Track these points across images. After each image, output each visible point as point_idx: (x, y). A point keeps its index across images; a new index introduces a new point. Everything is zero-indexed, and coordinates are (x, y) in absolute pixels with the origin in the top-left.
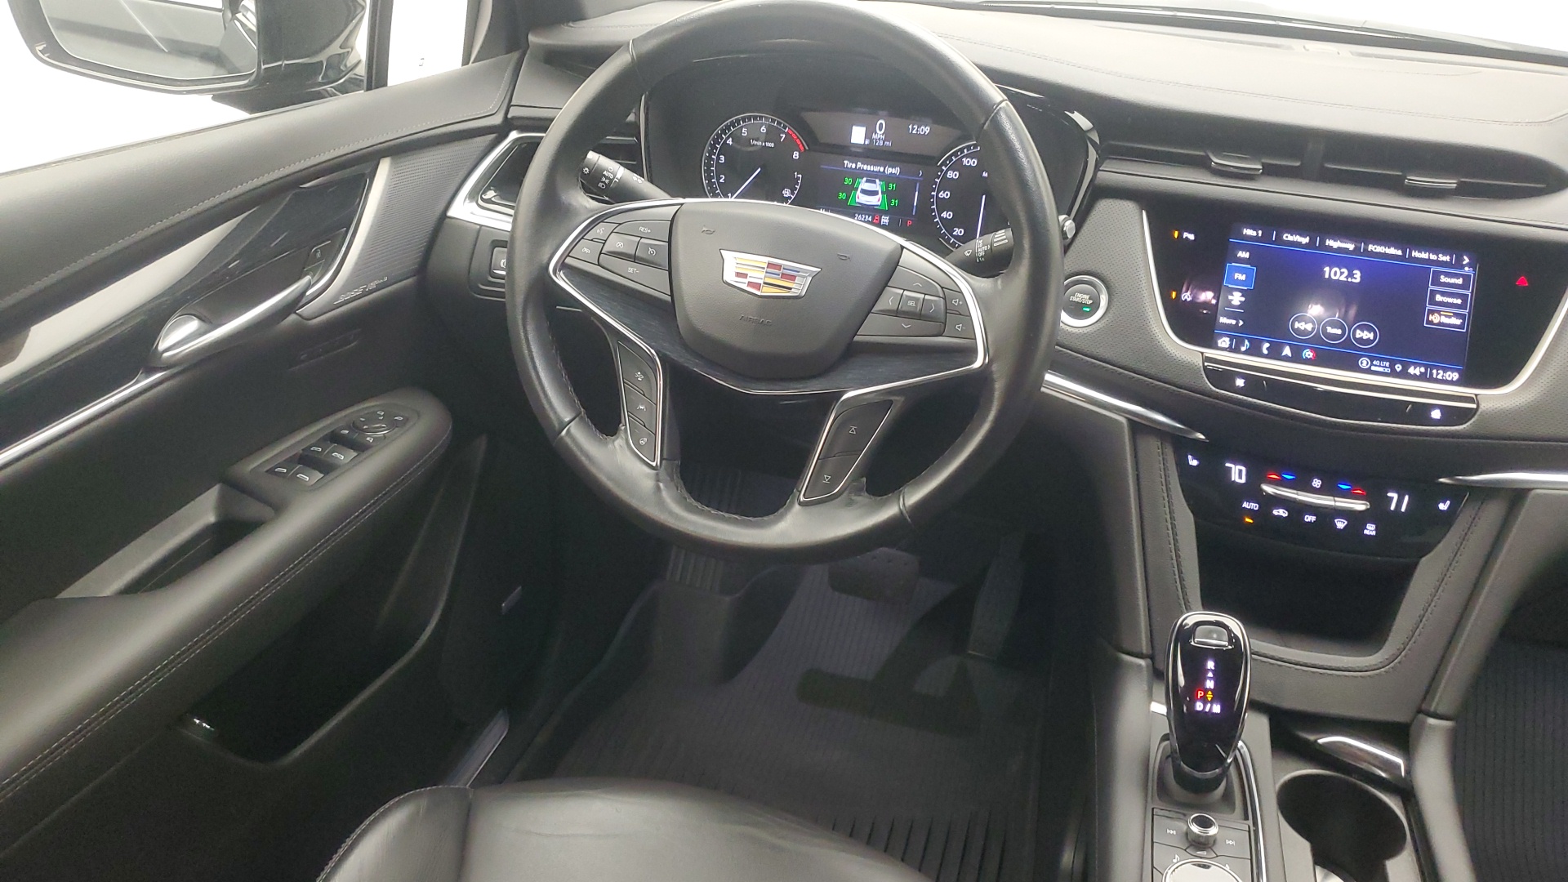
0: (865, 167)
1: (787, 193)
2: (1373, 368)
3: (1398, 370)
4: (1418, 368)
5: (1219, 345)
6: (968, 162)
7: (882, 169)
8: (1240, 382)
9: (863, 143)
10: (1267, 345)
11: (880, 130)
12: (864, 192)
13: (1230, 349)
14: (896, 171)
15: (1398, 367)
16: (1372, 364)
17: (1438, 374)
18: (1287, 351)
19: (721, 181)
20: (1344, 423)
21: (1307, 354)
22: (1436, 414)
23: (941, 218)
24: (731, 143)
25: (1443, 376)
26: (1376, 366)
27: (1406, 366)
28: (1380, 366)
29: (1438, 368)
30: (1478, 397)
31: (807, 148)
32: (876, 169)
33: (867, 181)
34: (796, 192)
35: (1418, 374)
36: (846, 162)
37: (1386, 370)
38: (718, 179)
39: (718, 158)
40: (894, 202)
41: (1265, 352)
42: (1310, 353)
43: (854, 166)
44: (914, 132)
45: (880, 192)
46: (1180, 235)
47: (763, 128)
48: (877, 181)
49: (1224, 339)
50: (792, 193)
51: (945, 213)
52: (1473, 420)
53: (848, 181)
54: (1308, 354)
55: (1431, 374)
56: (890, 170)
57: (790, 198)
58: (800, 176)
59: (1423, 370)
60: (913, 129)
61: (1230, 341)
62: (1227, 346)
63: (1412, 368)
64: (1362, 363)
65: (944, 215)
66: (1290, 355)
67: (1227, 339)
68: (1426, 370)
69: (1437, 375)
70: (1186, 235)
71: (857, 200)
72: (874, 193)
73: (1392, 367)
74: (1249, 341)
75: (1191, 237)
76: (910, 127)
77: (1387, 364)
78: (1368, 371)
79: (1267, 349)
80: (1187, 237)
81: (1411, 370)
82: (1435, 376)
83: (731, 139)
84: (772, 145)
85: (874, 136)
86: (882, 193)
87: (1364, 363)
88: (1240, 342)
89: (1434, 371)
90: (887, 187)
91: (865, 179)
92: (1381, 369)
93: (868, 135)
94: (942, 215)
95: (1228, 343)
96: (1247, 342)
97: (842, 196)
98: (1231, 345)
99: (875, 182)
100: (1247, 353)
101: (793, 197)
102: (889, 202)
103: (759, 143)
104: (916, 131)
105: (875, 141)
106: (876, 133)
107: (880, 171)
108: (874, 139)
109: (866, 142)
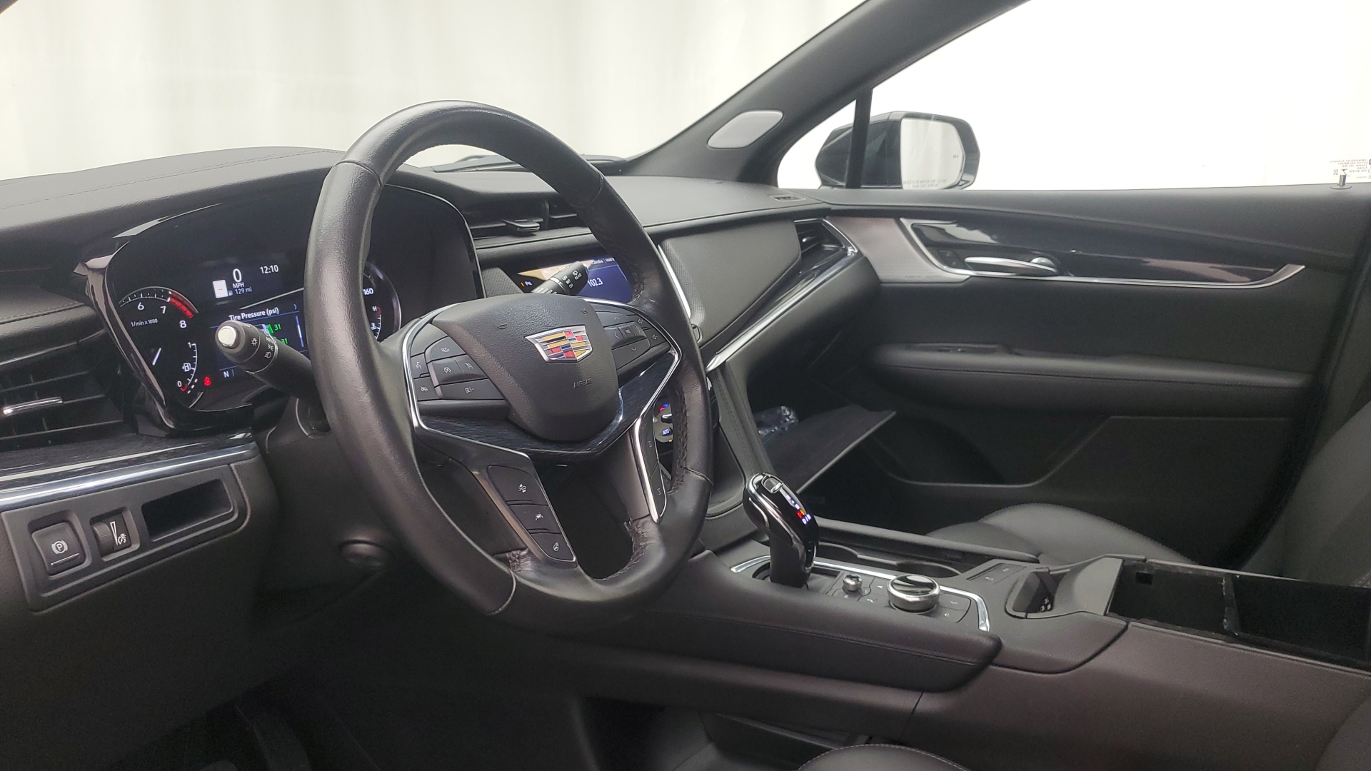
0: (249, 316)
1: (187, 367)
7: (263, 313)
9: (226, 295)
11: (238, 279)
14: (275, 311)
31: (197, 311)
32: (257, 314)
34: (196, 363)
40: (284, 341)
43: (239, 317)
44: (266, 272)
47: (139, 305)
48: (264, 325)
50: (193, 365)
56: (270, 312)
57: (192, 371)
58: (194, 344)
60: (264, 270)
76: (262, 268)
84: (155, 321)
85: (235, 286)
86: (272, 335)
90: (274, 328)
93: (230, 287)
101: (195, 369)
103: (142, 323)
104: (268, 271)
105: (238, 291)
106: (235, 282)
107: (262, 316)
108: (237, 288)
109: (231, 294)
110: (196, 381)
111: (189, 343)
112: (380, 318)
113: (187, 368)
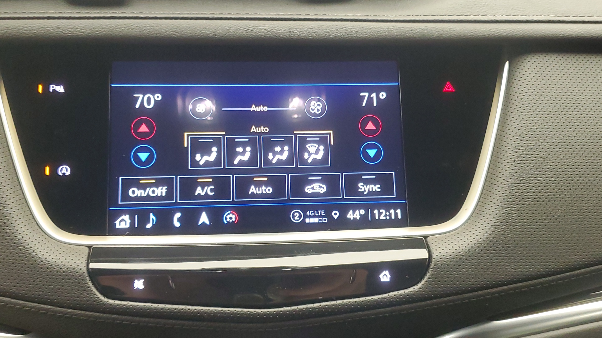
2: (307, 220)
3: (336, 217)
4: (357, 212)
5: (118, 226)
8: (139, 284)
10: (178, 215)
13: (132, 231)
15: (336, 215)
16: (306, 216)
17: (380, 214)
18: (204, 219)
20: (278, 313)
21: (228, 217)
22: (385, 277)
25: (386, 216)
26: (310, 217)
27: (343, 211)
28: (314, 217)
29: (379, 207)
30: (428, 239)
35: (358, 217)
37: (323, 220)
41: (177, 224)
42: (231, 215)
46: (46, 88)
49: (123, 217)
52: (428, 275)
54: (230, 217)
55: (373, 215)
59: (363, 212)
61: (130, 218)
62: (128, 226)
63: (351, 212)
64: (294, 216)
66: (208, 222)
67: (126, 217)
68: (367, 212)
69: (379, 217)
70: (52, 87)
73: (328, 214)
74: (154, 215)
75: (60, 89)
77: (323, 212)
78: (303, 227)
79: (179, 220)
80: (54, 90)
81: (350, 215)
82: (377, 218)
87: (296, 216)
88: (144, 219)
89: (376, 212)
92: (316, 220)
95: (128, 221)
96: (152, 216)
98: (132, 223)
100: (155, 231)
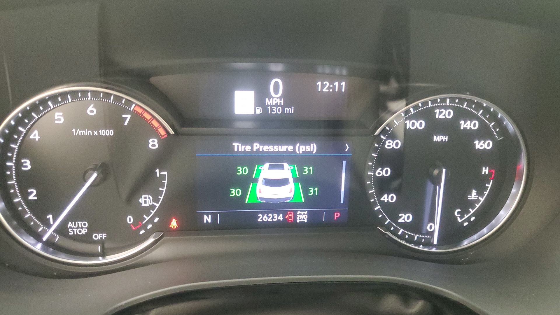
0: (266, 148)
1: (147, 200)
6: (413, 124)
7: (290, 148)
9: (253, 113)
11: (276, 92)
12: (269, 182)
14: (312, 148)
19: (31, 197)
23: (382, 203)
24: (37, 138)
31: (172, 132)
32: (283, 148)
33: (271, 167)
34: (162, 198)
36: (235, 145)
38: (25, 195)
39: (19, 165)
40: (313, 191)
43: (248, 148)
44: (325, 90)
45: (291, 180)
47: (91, 108)
48: (286, 165)
50: (156, 200)
51: (386, 196)
53: (242, 171)
56: (301, 149)
57: (153, 207)
58: (166, 173)
60: (323, 86)
65: (385, 198)
71: (259, 195)
72: (283, 182)
76: (319, 83)
83: (36, 132)
84: (111, 133)
85: (268, 102)
86: (296, 180)
90: (301, 170)
91: (267, 165)
93: (260, 101)
94: (382, 199)
97: (235, 192)
99: (282, 167)
101: (158, 205)
102: (306, 191)
103: (88, 133)
104: (329, 88)
105: (272, 109)
106: (270, 97)
107: (287, 152)
108: (270, 105)
109: (259, 111)
110: (156, 220)
111: (157, 171)
112: (489, 186)
113: (145, 202)
